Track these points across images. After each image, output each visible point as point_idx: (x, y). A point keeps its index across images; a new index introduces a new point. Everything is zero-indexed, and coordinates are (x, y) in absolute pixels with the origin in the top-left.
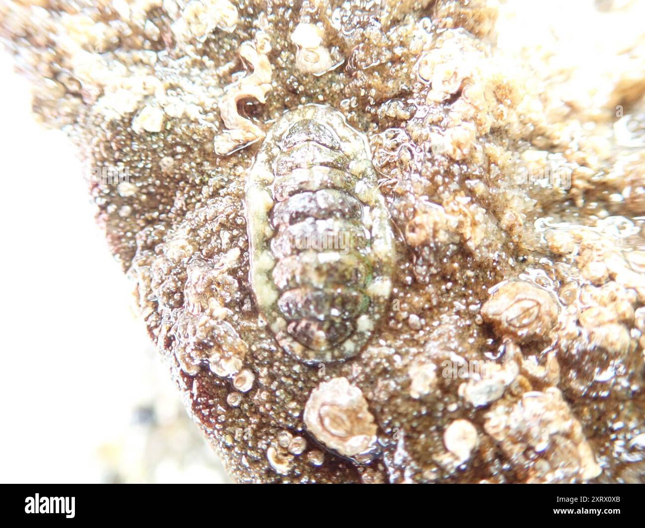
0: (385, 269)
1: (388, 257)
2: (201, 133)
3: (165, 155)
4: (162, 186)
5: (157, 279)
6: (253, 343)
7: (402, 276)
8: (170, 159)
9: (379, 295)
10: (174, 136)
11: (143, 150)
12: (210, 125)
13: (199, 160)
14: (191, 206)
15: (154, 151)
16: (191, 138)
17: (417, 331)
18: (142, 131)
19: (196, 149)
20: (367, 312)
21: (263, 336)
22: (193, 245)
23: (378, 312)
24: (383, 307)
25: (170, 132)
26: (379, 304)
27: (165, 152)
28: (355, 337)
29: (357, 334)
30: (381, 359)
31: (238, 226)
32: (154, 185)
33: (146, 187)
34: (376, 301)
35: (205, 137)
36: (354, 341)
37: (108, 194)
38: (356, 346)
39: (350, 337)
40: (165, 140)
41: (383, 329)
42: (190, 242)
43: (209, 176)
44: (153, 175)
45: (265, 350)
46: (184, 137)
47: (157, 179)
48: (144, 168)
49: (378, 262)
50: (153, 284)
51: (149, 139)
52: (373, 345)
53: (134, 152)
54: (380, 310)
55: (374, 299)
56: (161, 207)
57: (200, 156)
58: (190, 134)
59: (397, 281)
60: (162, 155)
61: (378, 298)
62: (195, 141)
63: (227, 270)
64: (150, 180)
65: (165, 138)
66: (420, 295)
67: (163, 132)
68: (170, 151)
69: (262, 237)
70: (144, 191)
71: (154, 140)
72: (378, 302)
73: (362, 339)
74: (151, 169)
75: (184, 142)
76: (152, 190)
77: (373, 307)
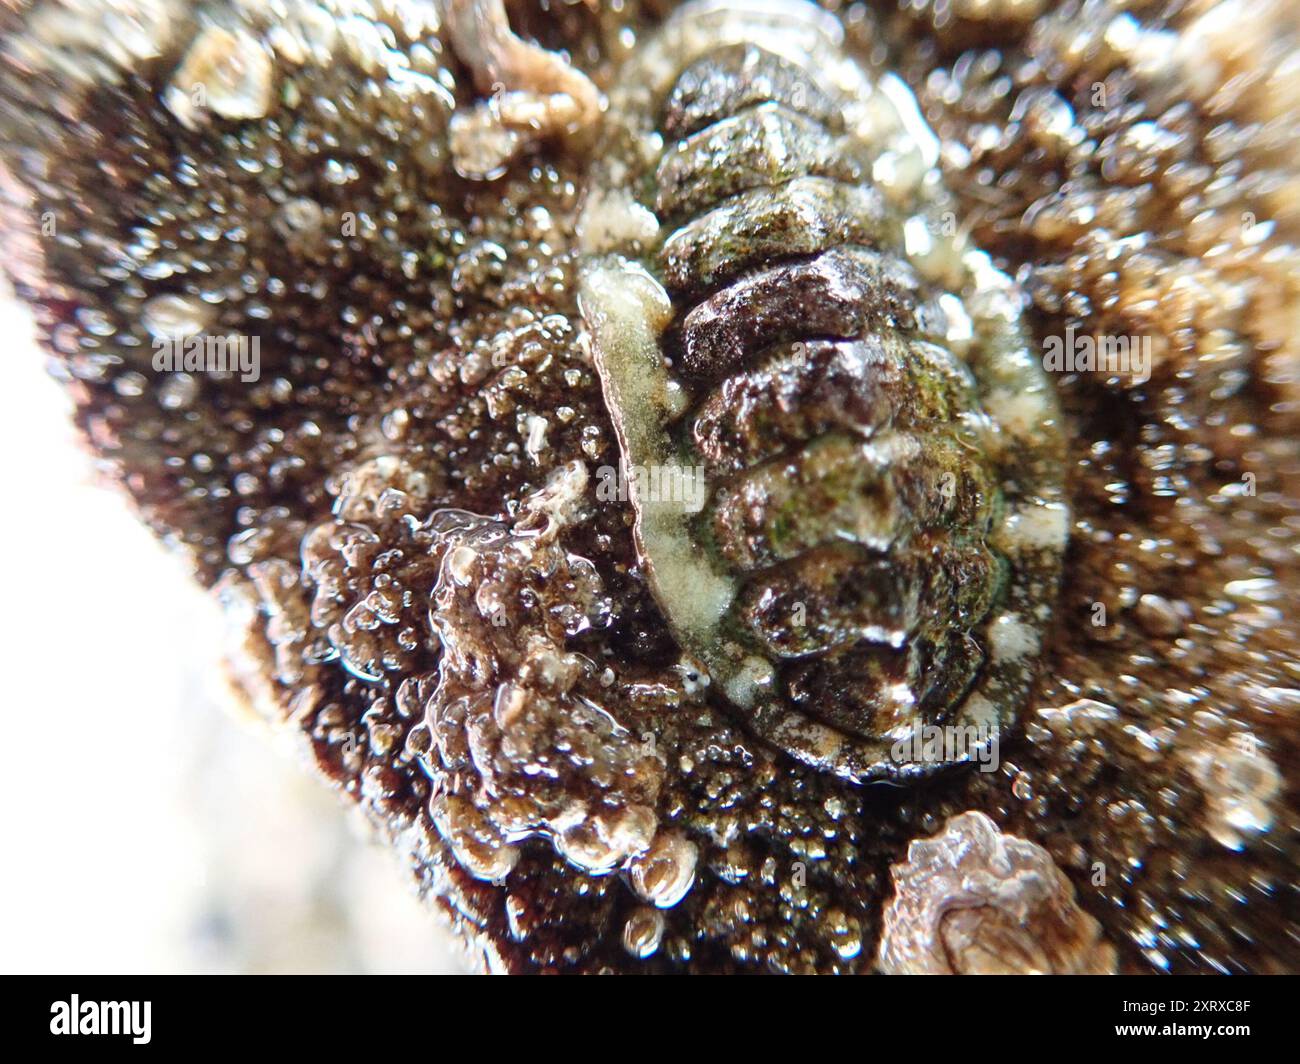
0: (1040, 467)
1: (1046, 430)
2: (403, 112)
3: (291, 194)
4: (292, 297)
5: (327, 590)
6: (680, 751)
7: (1095, 481)
8: (308, 207)
9: (1040, 544)
10: (315, 130)
11: (215, 182)
12: (428, 85)
13: (403, 202)
14: (398, 349)
15: (253, 185)
16: (371, 134)
17: (1171, 639)
18: (205, 119)
19: (392, 167)
20: (1011, 604)
21: (705, 720)
22: (426, 470)
23: (1044, 600)
24: (1054, 580)
25: (296, 115)
26: (1043, 574)
27: (290, 184)
28: (993, 684)
29: (996, 672)
30: (1087, 738)
31: (567, 395)
32: (264, 296)
33: (240, 306)
34: (1031, 565)
35: (416, 124)
36: (993, 696)
37: (110, 343)
38: (1002, 711)
39: (977, 686)
40: (284, 147)
41: (1063, 648)
42: (416, 464)
43: (447, 249)
44: (258, 264)
45: (720, 765)
46: (348, 129)
47: (274, 273)
48: (224, 243)
49: (1013, 450)
50: (318, 611)
51: (231, 143)
52: (1047, 702)
53: (187, 191)
54: (1047, 590)
55: (1024, 560)
56: (297, 365)
57: (405, 186)
58: (367, 118)
59: (1085, 501)
60: (279, 195)
61: (1037, 554)
62: (384, 141)
63: (559, 534)
64: (251, 283)
65: (284, 135)
66: (1154, 532)
67: (276, 118)
68: (304, 182)
69: (656, 416)
70: (234, 317)
71: (249, 144)
72: (1039, 569)
73: (1014, 687)
74: (246, 244)
75: (348, 148)
76: (259, 312)
77: (1026, 586)
